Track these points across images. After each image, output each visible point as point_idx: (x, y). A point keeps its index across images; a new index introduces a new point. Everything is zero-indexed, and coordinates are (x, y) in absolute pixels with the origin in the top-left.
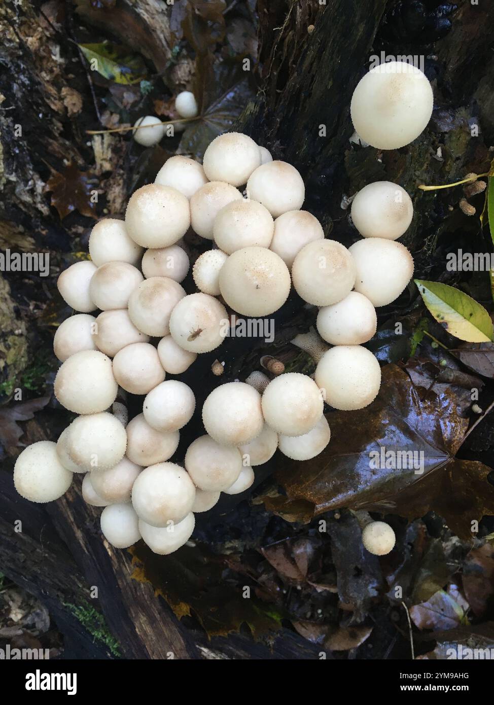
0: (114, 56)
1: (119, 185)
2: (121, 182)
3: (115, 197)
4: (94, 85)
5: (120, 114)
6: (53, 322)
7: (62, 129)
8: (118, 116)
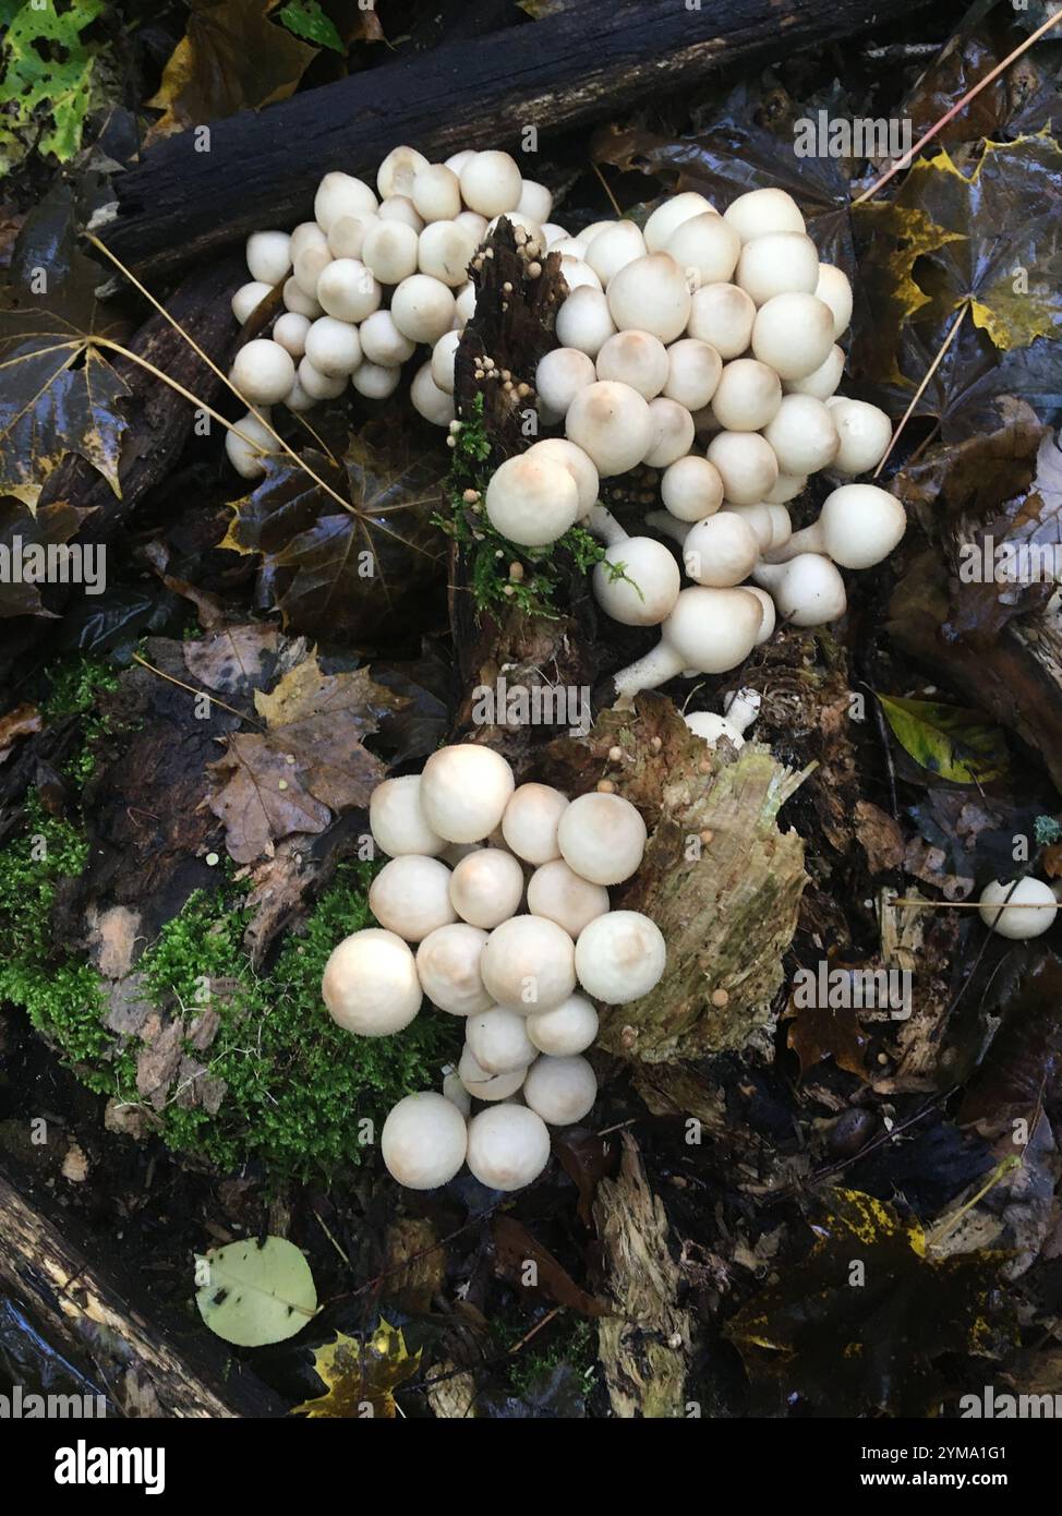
0: (948, 724)
1: (932, 1014)
2: (939, 1010)
3: (916, 1038)
4: (897, 778)
5: (949, 850)
6: (754, 1335)
7: (828, 875)
8: (943, 854)
